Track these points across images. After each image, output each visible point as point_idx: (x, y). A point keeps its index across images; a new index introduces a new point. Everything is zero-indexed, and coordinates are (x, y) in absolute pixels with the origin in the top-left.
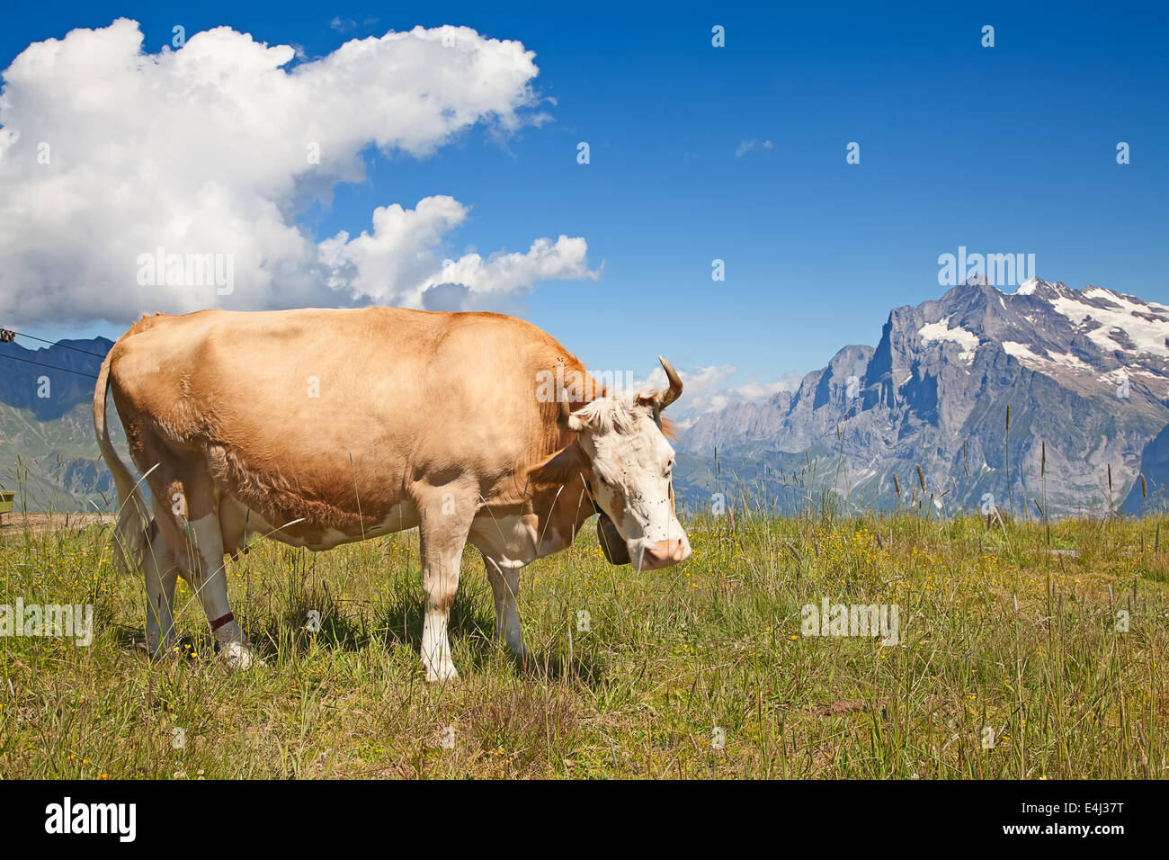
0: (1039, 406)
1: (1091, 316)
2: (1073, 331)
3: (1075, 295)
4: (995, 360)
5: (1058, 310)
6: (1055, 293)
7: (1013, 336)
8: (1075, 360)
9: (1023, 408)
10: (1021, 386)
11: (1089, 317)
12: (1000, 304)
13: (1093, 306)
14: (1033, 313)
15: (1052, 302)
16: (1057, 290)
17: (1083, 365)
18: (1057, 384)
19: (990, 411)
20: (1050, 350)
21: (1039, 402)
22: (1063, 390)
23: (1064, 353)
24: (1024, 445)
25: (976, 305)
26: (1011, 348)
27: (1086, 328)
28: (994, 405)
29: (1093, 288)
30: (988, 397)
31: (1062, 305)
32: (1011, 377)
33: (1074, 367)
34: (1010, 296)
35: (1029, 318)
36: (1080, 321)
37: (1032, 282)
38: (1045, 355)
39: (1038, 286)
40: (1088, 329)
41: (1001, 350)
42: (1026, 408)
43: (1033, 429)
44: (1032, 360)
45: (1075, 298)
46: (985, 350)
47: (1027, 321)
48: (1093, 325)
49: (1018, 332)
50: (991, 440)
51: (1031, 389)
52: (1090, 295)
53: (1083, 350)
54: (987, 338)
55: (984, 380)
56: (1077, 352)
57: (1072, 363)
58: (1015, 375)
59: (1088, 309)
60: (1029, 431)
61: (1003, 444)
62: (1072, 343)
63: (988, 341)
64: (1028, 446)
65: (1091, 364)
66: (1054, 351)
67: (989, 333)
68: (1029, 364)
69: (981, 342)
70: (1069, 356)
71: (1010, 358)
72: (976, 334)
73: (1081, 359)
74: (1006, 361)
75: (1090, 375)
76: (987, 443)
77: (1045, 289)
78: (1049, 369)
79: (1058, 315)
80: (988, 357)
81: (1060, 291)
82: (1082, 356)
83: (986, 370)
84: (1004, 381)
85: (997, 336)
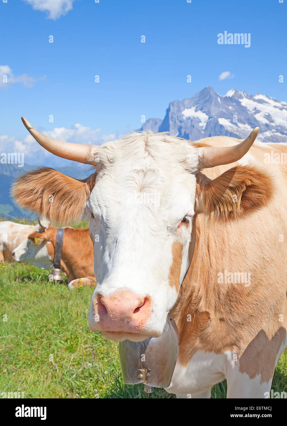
1: (257, 107)
2: (249, 114)
3: (251, 97)
4: (215, 127)
5: (243, 104)
6: (242, 96)
7: (223, 115)
8: (249, 127)
11: (256, 108)
12: (218, 101)
13: (258, 103)
14: (232, 105)
15: (240, 100)
16: (243, 95)
23: (244, 124)
25: (208, 101)
27: (254, 113)
29: (258, 94)
31: (245, 102)
33: (248, 131)
34: (222, 97)
35: (230, 108)
36: (252, 109)
37: (233, 90)
38: (236, 125)
39: (235, 93)
40: (255, 113)
41: (217, 122)
44: (230, 127)
45: (250, 99)
46: (210, 122)
48: (257, 111)
49: (225, 114)
52: (257, 97)
53: (252, 122)
55: (210, 136)
56: (250, 124)
57: (247, 129)
58: (223, 134)
59: (255, 104)
62: (248, 120)
63: (213, 117)
66: (240, 123)
67: (213, 114)
68: (229, 129)
69: (209, 118)
70: (247, 125)
71: (221, 126)
72: (207, 114)
74: (219, 127)
77: (238, 94)
78: (238, 131)
79: (243, 107)
80: (212, 125)
81: (244, 95)
82: (252, 126)
83: (211, 131)
85: (216, 116)
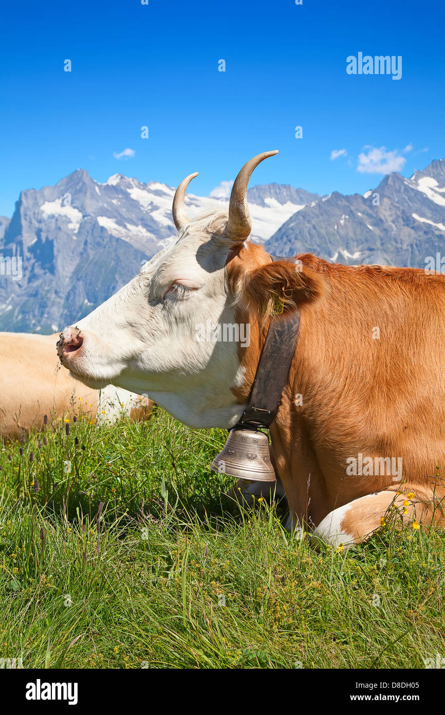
0: (121, 261)
1: (154, 201)
2: (142, 211)
3: (144, 186)
4: (93, 230)
5: (133, 196)
6: (131, 185)
7: (104, 213)
8: (144, 230)
9: (110, 263)
10: (109, 247)
11: (152, 203)
12: (96, 191)
13: (155, 195)
14: (117, 198)
15: (129, 191)
16: (132, 183)
17: (148, 234)
18: (132, 246)
19: (89, 265)
20: (128, 223)
21: (121, 259)
22: (137, 251)
23: (137, 225)
24: (111, 288)
25: (80, 191)
26: (103, 221)
27: (150, 210)
28: (92, 261)
29: (155, 182)
30: (88, 255)
31: (136, 193)
32: (103, 241)
33: (143, 236)
34: (102, 186)
35: (115, 201)
36: (147, 204)
37: (117, 176)
38: (125, 227)
39: (121, 180)
40: (152, 210)
41: (96, 223)
42: (113, 263)
43: (117, 277)
44: (116, 230)
45: (144, 189)
46: (86, 222)
47: (113, 203)
48: (155, 208)
49: (107, 210)
50: (90, 284)
51: (115, 250)
52: (153, 187)
53: (149, 224)
54: (87, 215)
55: (86, 243)
56: (145, 226)
57: (141, 233)
58: (105, 240)
59: (151, 197)
60: (115, 278)
61: (98, 287)
62: (142, 219)
63: (89, 215)
64: (114, 288)
65: (154, 234)
66: (131, 224)
67: (90, 210)
68: (115, 233)
69: (84, 217)
70: (140, 228)
71: (103, 229)
72: (80, 211)
73: (149, 231)
74: (100, 230)
75: (153, 241)
76: (88, 286)
77: (125, 182)
78: (127, 236)
79: (133, 200)
80: (88, 227)
81: (135, 184)
82: (148, 228)
83: (87, 236)
84: (99, 244)
85: (94, 213)
